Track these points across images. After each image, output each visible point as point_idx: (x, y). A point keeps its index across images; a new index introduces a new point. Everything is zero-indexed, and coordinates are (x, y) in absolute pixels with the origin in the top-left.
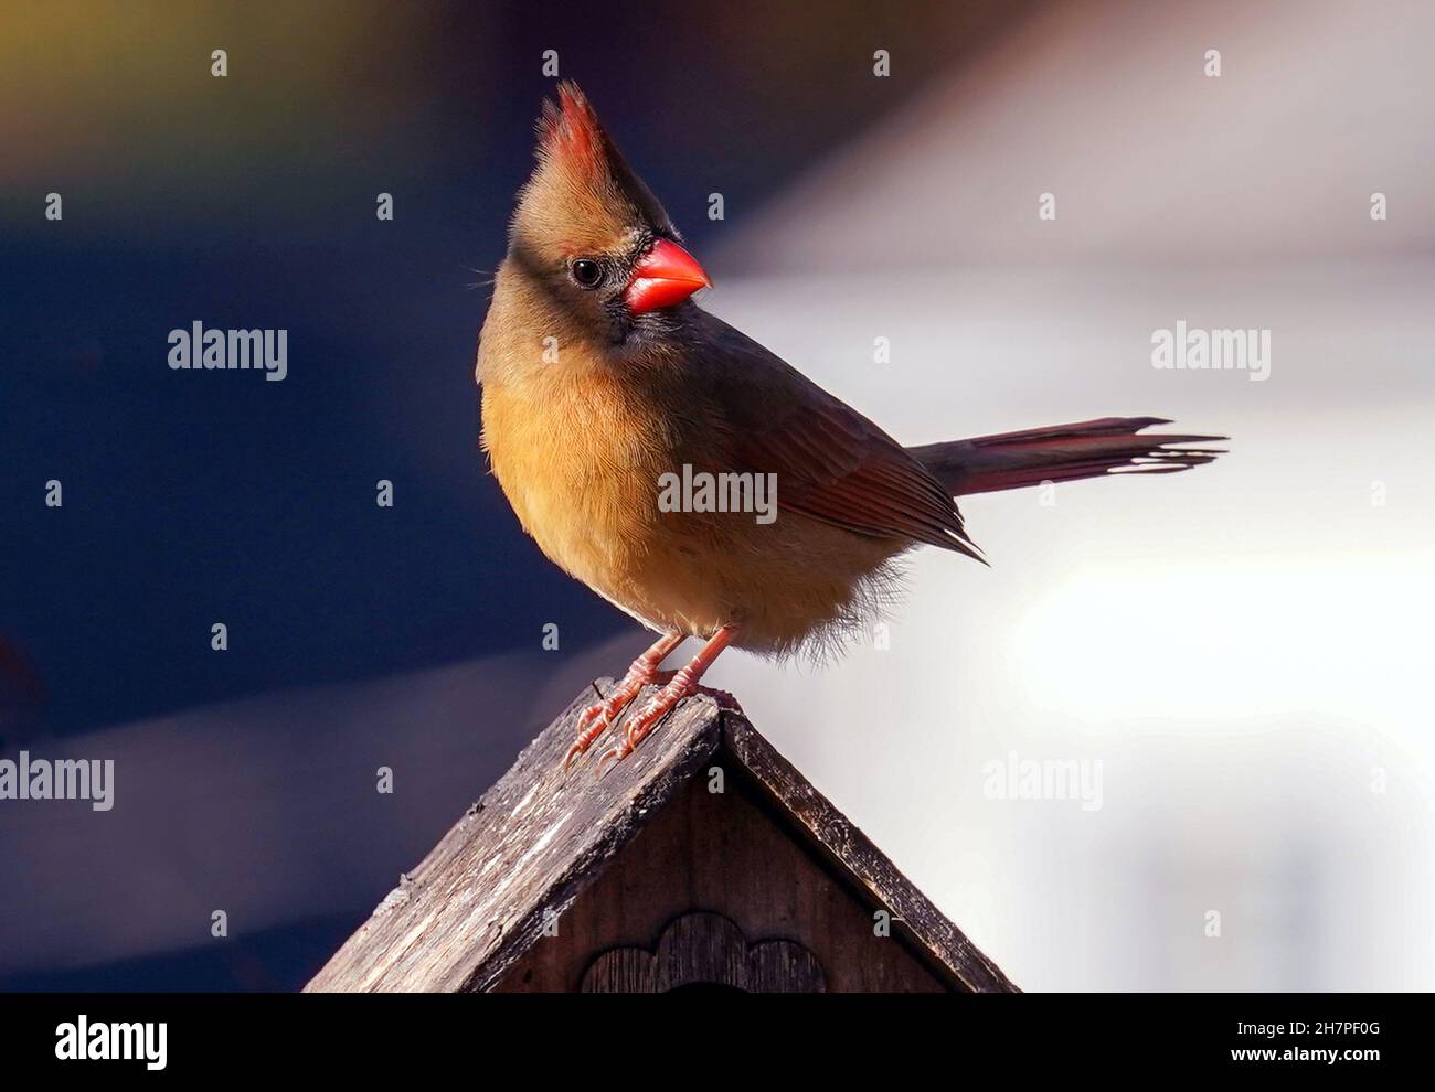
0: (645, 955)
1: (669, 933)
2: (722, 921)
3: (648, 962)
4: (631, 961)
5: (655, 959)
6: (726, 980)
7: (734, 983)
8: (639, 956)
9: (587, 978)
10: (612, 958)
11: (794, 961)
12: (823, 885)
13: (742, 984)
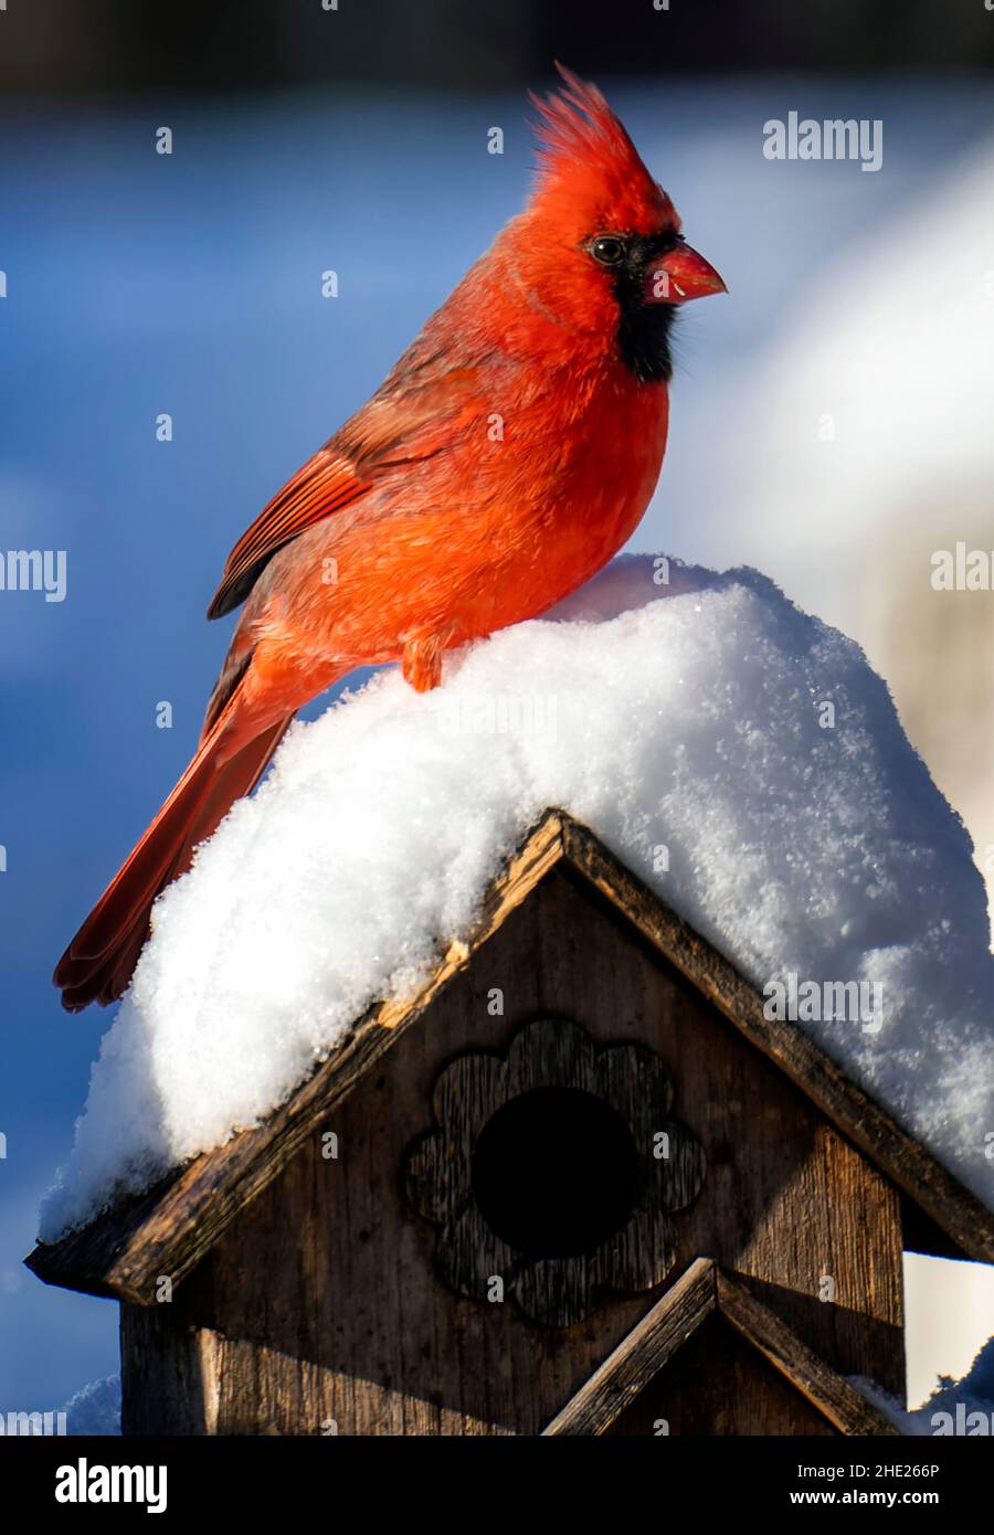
0: (494, 1061)
1: (519, 1038)
2: (570, 1026)
3: (499, 1067)
4: (481, 1066)
5: (506, 1065)
6: (576, 1084)
7: (583, 1086)
8: (489, 1061)
9: (439, 1083)
10: (465, 1063)
11: (642, 1065)
12: (669, 990)
13: (591, 1087)
